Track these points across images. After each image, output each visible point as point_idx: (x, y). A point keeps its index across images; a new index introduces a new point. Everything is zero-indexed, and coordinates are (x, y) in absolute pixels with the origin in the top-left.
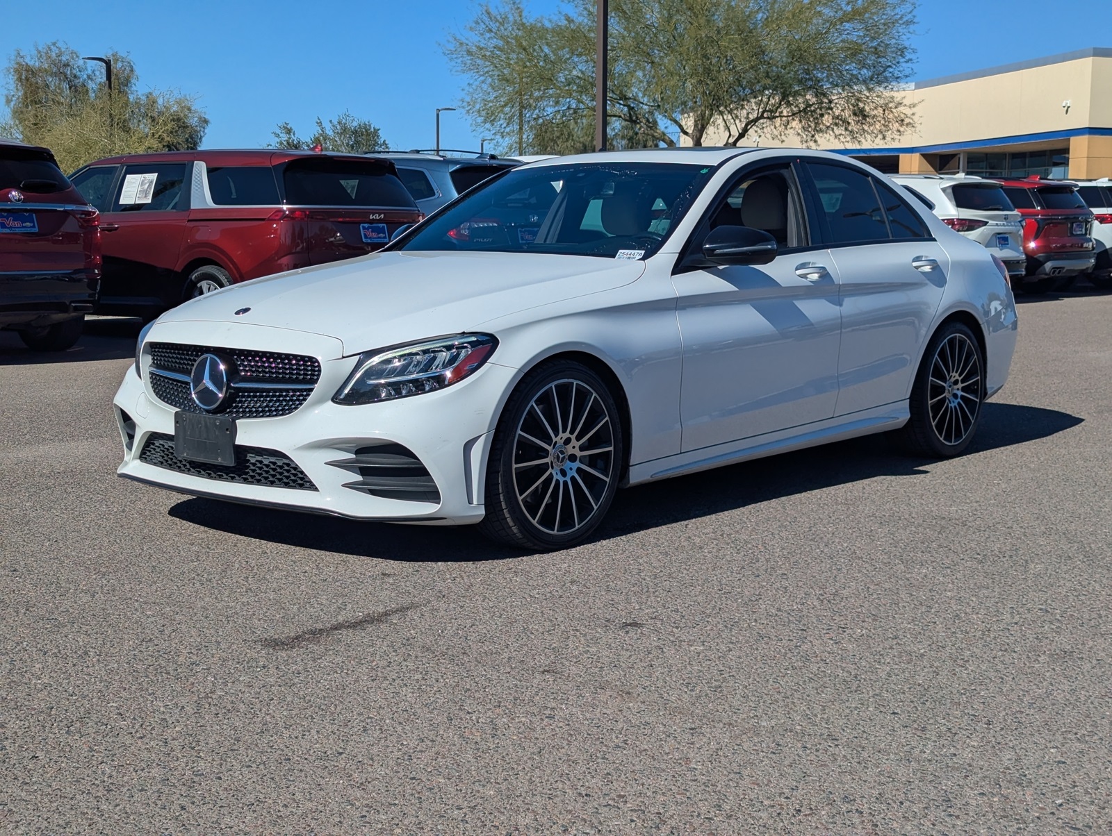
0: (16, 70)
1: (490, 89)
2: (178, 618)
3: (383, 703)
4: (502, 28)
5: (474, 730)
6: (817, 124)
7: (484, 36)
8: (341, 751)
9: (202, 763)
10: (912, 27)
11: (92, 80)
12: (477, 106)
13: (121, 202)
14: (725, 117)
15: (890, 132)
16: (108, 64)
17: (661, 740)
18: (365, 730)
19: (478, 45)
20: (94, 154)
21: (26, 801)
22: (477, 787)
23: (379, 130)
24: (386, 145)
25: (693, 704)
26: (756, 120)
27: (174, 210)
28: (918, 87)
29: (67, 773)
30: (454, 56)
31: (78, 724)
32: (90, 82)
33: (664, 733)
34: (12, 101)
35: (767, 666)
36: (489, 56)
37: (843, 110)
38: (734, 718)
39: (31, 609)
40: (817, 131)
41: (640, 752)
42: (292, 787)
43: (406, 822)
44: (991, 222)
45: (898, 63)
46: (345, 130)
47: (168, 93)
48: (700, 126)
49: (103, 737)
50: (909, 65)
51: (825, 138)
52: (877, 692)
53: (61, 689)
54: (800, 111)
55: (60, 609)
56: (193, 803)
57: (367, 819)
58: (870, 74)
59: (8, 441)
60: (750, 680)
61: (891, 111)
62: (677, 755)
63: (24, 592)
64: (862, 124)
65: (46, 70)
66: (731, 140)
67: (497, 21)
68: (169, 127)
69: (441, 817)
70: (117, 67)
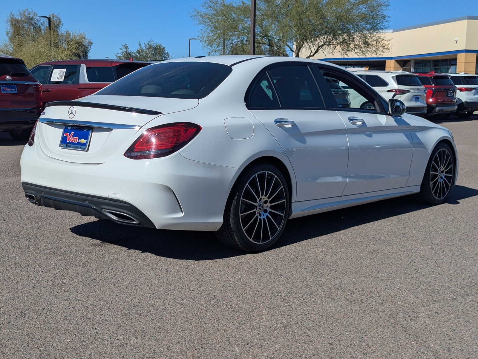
0: (11, 21)
1: (210, 32)
2: (62, 237)
3: (130, 263)
4: (216, 6)
5: (160, 272)
6: (348, 47)
7: (208, 9)
8: (113, 277)
9: (66, 280)
10: (388, 8)
11: (43, 25)
12: (205, 39)
13: (52, 80)
14: (309, 44)
15: (379, 51)
16: (49, 19)
17: (223, 275)
18: (122, 271)
19: (205, 13)
20: (43, 57)
21: (6, 290)
22: (156, 288)
23: (165, 47)
24: (168, 54)
25: (237, 265)
26: (322, 46)
27: (73, 84)
28: (394, 31)
29: (20, 282)
30: (195, 18)
31: (25, 269)
32: (42, 26)
33: (224, 273)
34: (9, 34)
35: (267, 254)
36: (210, 18)
37: (359, 42)
38: (250, 269)
39: (10, 233)
40: (348, 51)
41: (214, 278)
42: (95, 287)
43: (131, 297)
44: (412, 91)
45: (383, 22)
46: (150, 47)
47: (75, 32)
48: (298, 48)
49: (33, 272)
50: (387, 23)
51: (351, 54)
52: (302, 262)
53: (19, 258)
54: (341, 42)
55: (20, 233)
56: (61, 291)
57: (118, 296)
58: (370, 27)
59: (4, 175)
60: (260, 258)
61: (380, 43)
62: (226, 279)
63: (8, 228)
64: (367, 48)
65: (23, 21)
66: (312, 54)
67: (214, 3)
68: (75, 46)
69: (142, 296)
70: (54, 20)
